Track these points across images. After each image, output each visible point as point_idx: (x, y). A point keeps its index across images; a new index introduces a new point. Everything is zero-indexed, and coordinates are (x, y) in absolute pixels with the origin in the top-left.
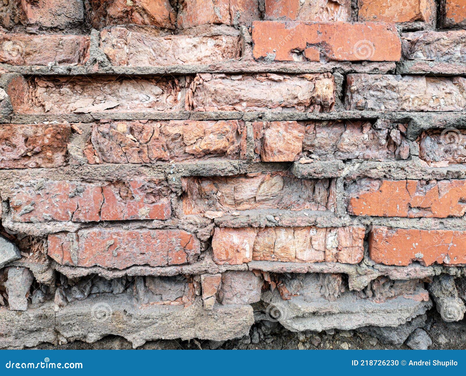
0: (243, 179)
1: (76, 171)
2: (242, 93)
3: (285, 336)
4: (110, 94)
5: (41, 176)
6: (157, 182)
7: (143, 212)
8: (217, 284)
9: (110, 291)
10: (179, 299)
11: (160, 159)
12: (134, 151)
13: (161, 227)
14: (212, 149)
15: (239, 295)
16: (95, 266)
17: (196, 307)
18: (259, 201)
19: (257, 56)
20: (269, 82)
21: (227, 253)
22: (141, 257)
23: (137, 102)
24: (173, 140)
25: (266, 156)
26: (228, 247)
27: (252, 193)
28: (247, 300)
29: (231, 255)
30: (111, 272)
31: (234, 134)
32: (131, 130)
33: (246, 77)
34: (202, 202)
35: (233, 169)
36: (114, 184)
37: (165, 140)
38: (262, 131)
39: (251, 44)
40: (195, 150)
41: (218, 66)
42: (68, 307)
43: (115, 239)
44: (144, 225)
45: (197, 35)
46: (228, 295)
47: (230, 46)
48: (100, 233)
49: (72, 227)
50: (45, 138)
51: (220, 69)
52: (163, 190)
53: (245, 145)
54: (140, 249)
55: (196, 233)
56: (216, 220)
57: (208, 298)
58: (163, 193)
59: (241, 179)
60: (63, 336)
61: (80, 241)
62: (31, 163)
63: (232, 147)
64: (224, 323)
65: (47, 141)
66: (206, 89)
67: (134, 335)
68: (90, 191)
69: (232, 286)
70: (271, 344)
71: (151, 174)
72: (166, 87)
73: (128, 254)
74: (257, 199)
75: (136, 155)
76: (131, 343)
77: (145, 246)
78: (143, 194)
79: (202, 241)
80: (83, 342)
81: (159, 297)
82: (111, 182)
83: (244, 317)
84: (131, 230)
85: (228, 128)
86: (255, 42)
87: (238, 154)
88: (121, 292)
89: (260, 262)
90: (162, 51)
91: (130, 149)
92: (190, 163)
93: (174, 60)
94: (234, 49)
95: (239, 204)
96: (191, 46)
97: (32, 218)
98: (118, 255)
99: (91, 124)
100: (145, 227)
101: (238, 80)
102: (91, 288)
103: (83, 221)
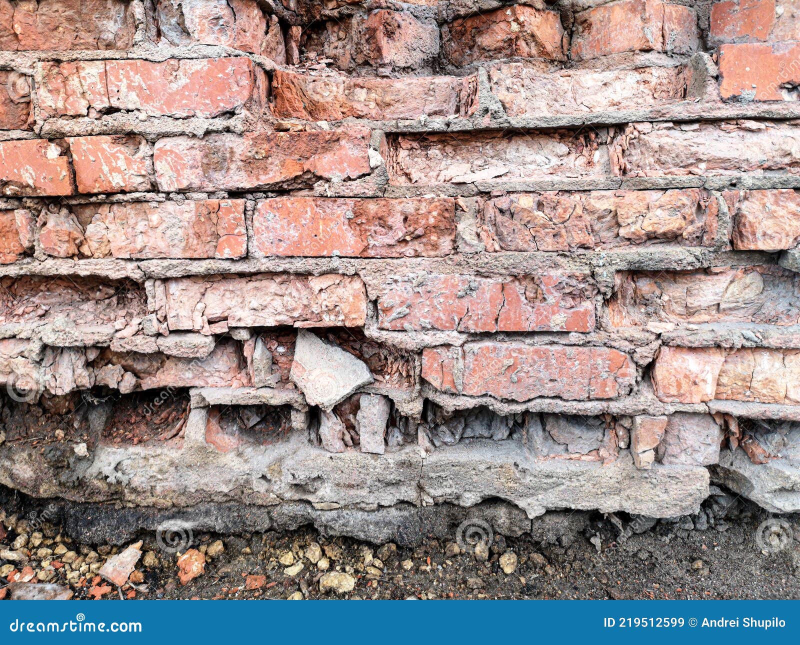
0: (703, 277)
1: (469, 260)
2: (701, 149)
3: (747, 523)
4: (492, 157)
5: (421, 268)
6: (580, 278)
7: (557, 321)
8: (659, 431)
9: (489, 435)
10: (594, 453)
11: (583, 246)
12: (547, 234)
13: (581, 342)
14: (661, 231)
15: (690, 450)
16: (485, 395)
17: (623, 466)
18: (724, 310)
19: (726, 95)
20: (741, 133)
21: (679, 386)
22: (551, 385)
23: (533, 167)
24: (599, 218)
25: (742, 241)
26: (681, 377)
27: (716, 298)
28: (702, 459)
29: (685, 387)
30: (506, 405)
31: (694, 209)
32: (540, 205)
33: (704, 127)
34: (636, 309)
35: (694, 260)
36: (519, 280)
37: (589, 218)
38: (737, 205)
39: (717, 78)
40: (634, 233)
41: (663, 112)
42: (437, 453)
43: (516, 358)
44: (556, 340)
45: (608, 68)
46: (673, 449)
47: (665, 81)
48: (495, 348)
49: (456, 339)
50: (430, 217)
51: (668, 116)
52: (587, 290)
53: (715, 225)
54: (551, 373)
55: (632, 353)
56: (665, 336)
57: (644, 452)
58: (586, 293)
59: (698, 276)
60: (428, 494)
61: (467, 358)
62: (409, 250)
63: (690, 229)
64: (666, 491)
65: (432, 221)
66: (645, 145)
67: (529, 500)
68: (487, 288)
69: (681, 436)
70: (725, 533)
71: (569, 267)
72: (573, 143)
73: (531, 380)
74: (722, 306)
75: (549, 240)
76: (524, 511)
77: (558, 370)
78: (557, 294)
79: (640, 366)
80: (454, 505)
81: (562, 447)
82: (515, 277)
83: (699, 484)
84: (537, 347)
85: (685, 200)
86: (724, 75)
87: (699, 239)
88: (505, 437)
89: (725, 402)
90: (559, 94)
91: (542, 232)
92: (624, 252)
93: (576, 107)
94: (671, 87)
95: (692, 314)
96: (601, 84)
97: (407, 325)
98: (519, 381)
99: (475, 198)
100: (557, 343)
101: (693, 131)
102: (464, 429)
103: (473, 331)
